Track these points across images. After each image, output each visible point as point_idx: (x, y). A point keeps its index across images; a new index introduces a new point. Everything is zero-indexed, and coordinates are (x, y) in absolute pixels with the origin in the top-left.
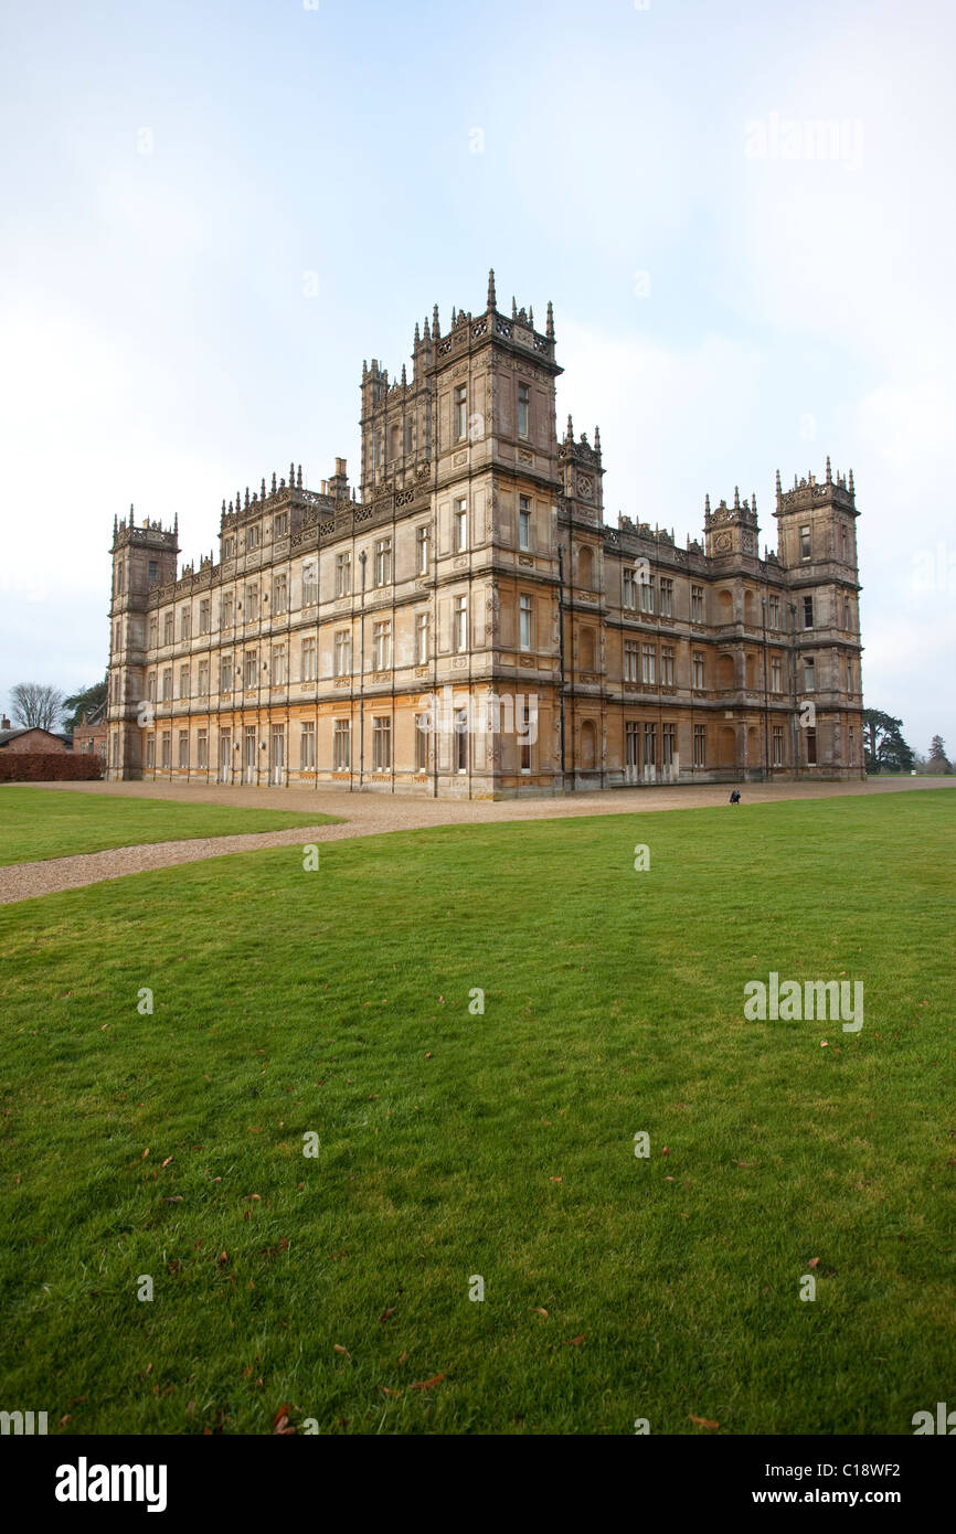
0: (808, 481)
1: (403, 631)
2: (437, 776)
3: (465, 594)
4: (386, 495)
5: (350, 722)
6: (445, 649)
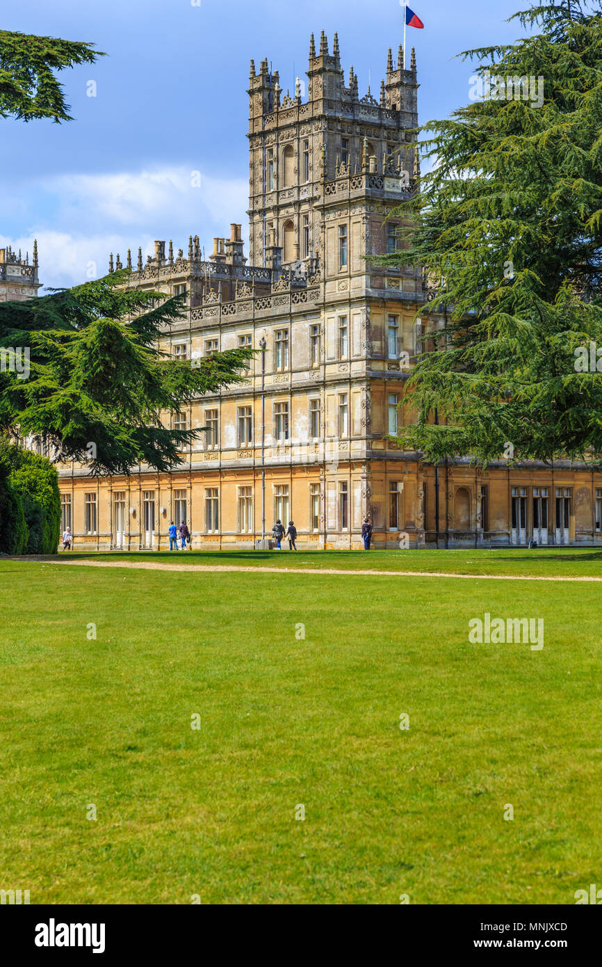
1: (299, 413)
2: (325, 534)
3: (346, 393)
4: (283, 291)
5: (253, 489)
6: (332, 435)
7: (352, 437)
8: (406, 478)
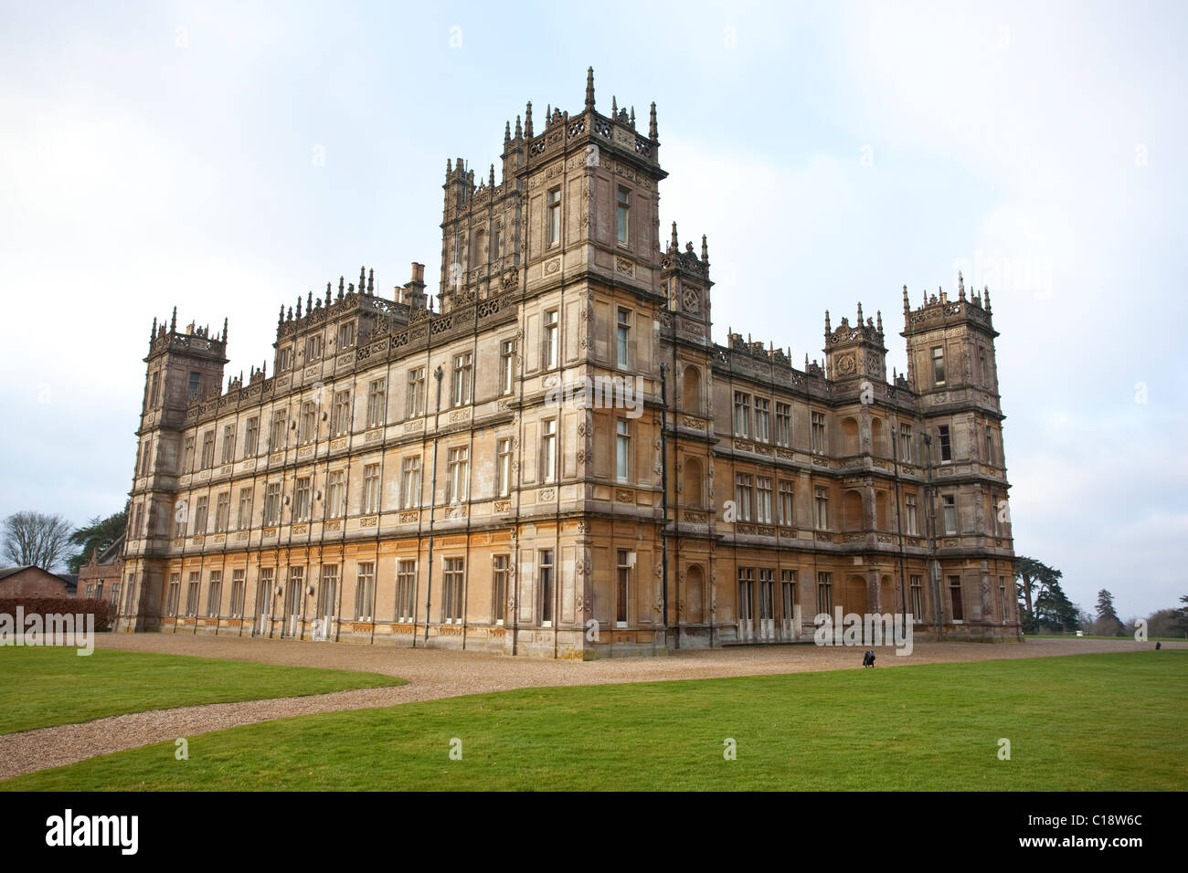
0: (938, 298)
1: (481, 457)
2: (516, 629)
3: (554, 415)
5: (416, 564)
6: (531, 480)
7: (562, 481)
8: (639, 546)
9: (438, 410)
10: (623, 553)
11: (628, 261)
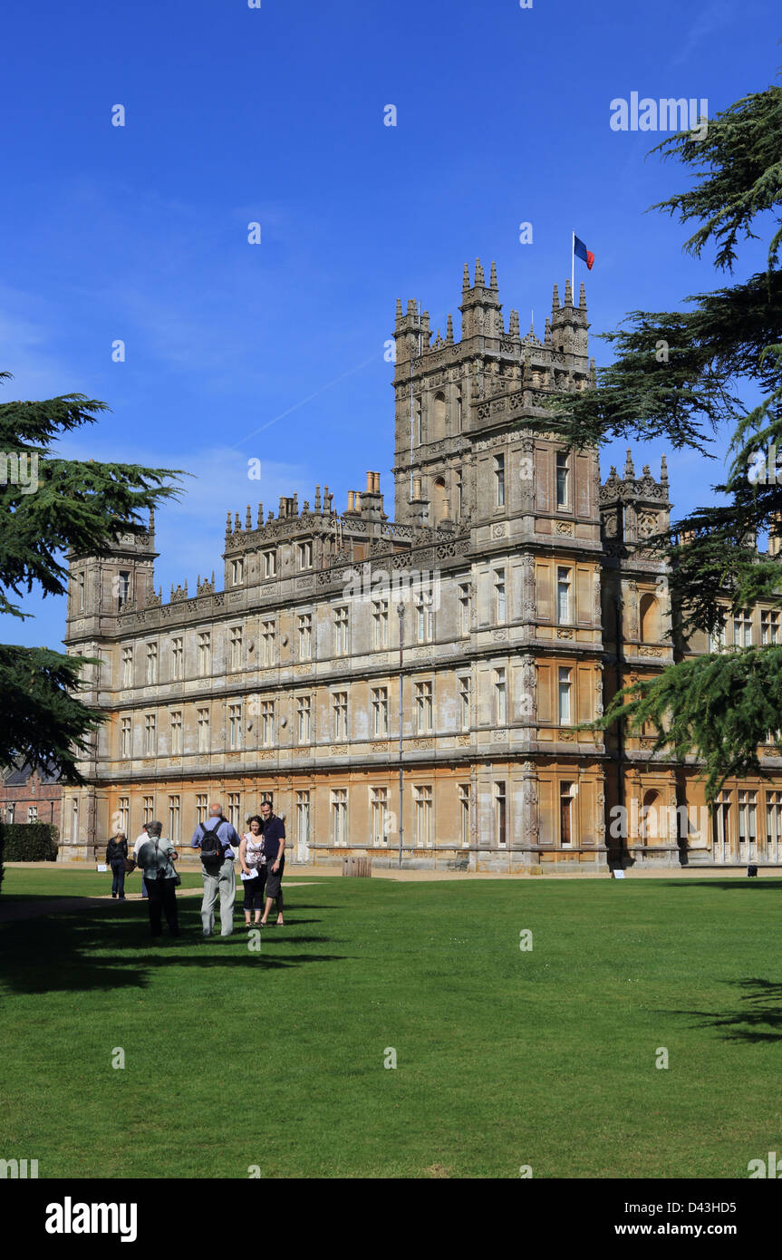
1: (445, 695)
2: (478, 850)
3: (503, 668)
4: (426, 543)
5: (387, 791)
6: (486, 721)
7: (512, 724)
8: (580, 778)
9: (401, 645)
10: (565, 786)
11: (566, 523)
